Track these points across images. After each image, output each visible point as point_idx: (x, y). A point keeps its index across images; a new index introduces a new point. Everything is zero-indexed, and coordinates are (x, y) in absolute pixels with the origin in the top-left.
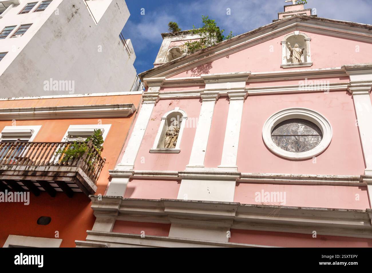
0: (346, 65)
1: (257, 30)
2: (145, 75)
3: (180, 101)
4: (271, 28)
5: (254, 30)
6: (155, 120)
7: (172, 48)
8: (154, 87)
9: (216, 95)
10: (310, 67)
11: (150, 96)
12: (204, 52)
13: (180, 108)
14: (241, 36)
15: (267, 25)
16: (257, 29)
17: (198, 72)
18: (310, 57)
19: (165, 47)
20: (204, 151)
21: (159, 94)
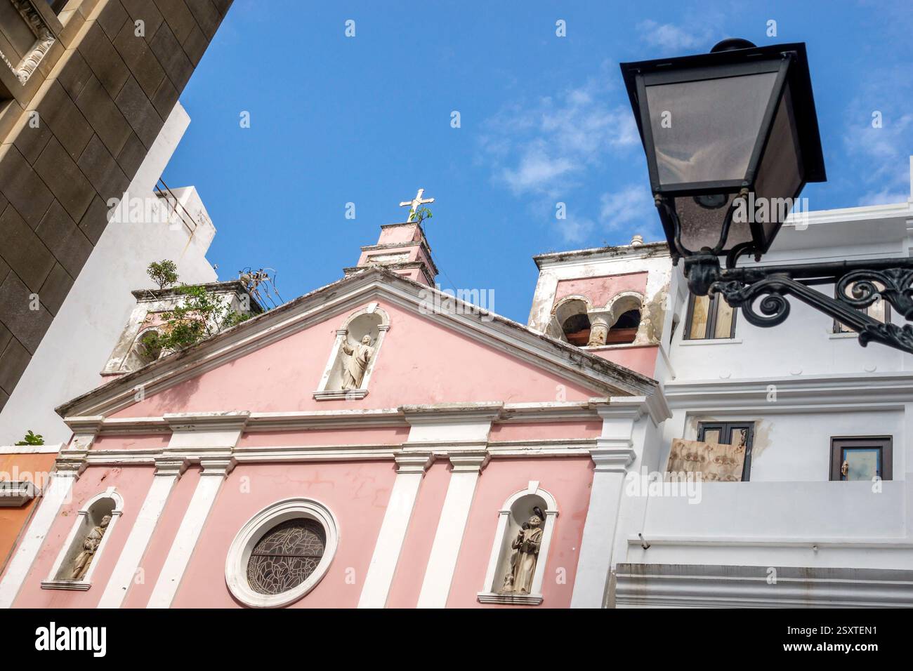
0: (404, 406)
1: (292, 303)
2: (68, 408)
3: (121, 471)
4: (323, 295)
5: (288, 303)
6: (70, 514)
7: (145, 331)
8: (83, 437)
9: (180, 464)
10: (362, 399)
11: (68, 460)
12: (187, 356)
13: (116, 489)
14: (260, 318)
15: (314, 292)
16: (293, 300)
17: (171, 400)
18: (369, 375)
19: (133, 326)
20: (125, 589)
21: (88, 454)
